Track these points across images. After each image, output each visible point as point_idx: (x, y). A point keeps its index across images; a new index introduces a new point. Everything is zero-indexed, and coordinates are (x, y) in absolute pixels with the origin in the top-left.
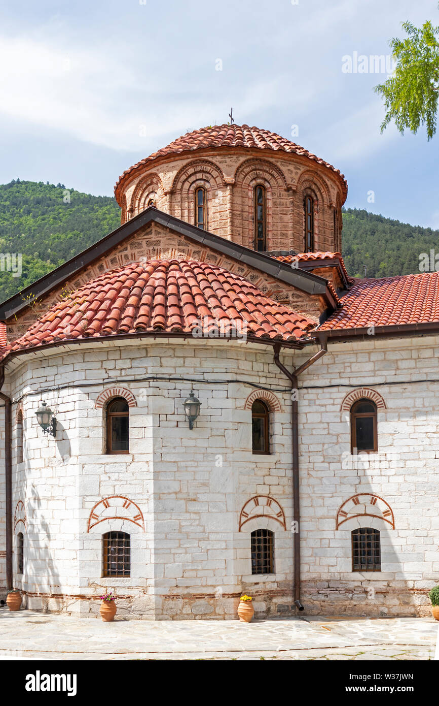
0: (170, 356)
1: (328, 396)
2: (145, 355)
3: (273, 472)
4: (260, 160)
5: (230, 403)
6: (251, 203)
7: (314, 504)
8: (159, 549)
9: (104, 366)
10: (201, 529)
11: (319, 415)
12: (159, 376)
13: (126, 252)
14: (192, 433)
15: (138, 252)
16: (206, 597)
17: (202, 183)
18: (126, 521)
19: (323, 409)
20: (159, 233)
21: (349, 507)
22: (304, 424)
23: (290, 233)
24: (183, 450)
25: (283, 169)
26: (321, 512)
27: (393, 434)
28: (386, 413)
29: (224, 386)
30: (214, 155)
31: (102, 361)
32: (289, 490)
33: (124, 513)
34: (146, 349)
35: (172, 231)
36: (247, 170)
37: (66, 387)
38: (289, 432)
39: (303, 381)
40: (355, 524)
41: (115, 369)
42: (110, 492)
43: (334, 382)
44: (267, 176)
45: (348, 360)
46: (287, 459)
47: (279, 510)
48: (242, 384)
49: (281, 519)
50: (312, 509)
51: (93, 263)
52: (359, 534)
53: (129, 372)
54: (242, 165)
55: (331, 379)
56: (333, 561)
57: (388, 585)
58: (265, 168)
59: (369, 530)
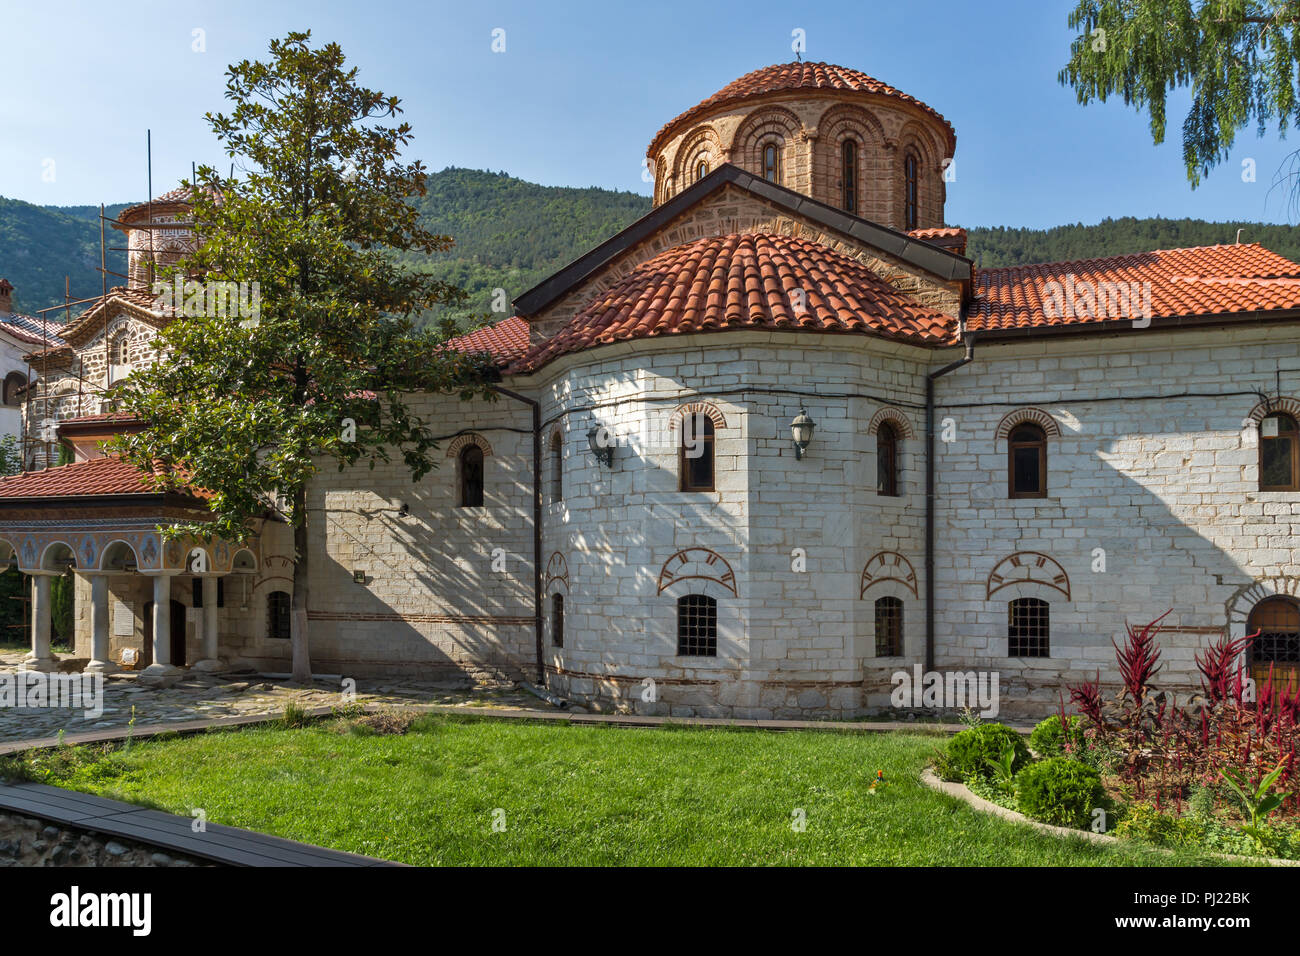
0: (770, 360)
1: (978, 418)
2: (737, 358)
3: (904, 520)
4: (851, 106)
5: (849, 426)
6: (838, 164)
7: (956, 564)
8: (755, 620)
9: (680, 373)
10: (811, 595)
11: (965, 443)
12: (756, 387)
13: (690, 225)
14: (799, 465)
15: (708, 224)
16: (817, 686)
17: (773, 137)
18: (710, 581)
19: (970, 436)
20: (736, 198)
21: (1006, 570)
22: (942, 456)
23: (889, 204)
24: (787, 488)
25: (881, 118)
26: (965, 575)
27: (1070, 472)
28: (1060, 442)
29: (842, 402)
30: (790, 100)
31: (678, 366)
32: (922, 545)
33: (708, 570)
34: (738, 349)
35: (754, 195)
36: (834, 119)
37: (627, 401)
38: (922, 466)
39: (943, 397)
40: (1013, 593)
41: (695, 377)
42: (688, 542)
43: (986, 400)
44: (859, 128)
45: (1006, 369)
46: (920, 502)
47: (910, 572)
48: (865, 400)
49: (912, 584)
50: (953, 571)
51: (645, 240)
52: (1019, 606)
53: (716, 381)
54: (827, 113)
55: (982, 395)
56: (981, 642)
57: (1060, 676)
58: (857, 117)
59: (1034, 601)
